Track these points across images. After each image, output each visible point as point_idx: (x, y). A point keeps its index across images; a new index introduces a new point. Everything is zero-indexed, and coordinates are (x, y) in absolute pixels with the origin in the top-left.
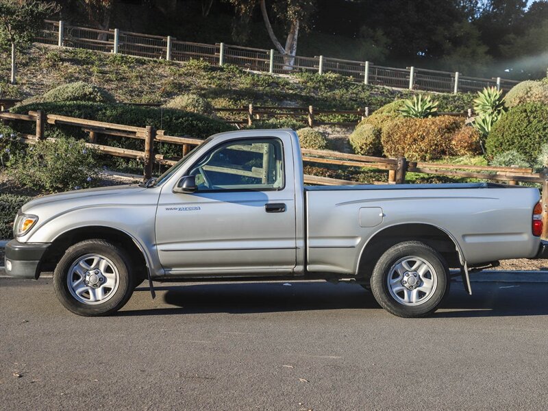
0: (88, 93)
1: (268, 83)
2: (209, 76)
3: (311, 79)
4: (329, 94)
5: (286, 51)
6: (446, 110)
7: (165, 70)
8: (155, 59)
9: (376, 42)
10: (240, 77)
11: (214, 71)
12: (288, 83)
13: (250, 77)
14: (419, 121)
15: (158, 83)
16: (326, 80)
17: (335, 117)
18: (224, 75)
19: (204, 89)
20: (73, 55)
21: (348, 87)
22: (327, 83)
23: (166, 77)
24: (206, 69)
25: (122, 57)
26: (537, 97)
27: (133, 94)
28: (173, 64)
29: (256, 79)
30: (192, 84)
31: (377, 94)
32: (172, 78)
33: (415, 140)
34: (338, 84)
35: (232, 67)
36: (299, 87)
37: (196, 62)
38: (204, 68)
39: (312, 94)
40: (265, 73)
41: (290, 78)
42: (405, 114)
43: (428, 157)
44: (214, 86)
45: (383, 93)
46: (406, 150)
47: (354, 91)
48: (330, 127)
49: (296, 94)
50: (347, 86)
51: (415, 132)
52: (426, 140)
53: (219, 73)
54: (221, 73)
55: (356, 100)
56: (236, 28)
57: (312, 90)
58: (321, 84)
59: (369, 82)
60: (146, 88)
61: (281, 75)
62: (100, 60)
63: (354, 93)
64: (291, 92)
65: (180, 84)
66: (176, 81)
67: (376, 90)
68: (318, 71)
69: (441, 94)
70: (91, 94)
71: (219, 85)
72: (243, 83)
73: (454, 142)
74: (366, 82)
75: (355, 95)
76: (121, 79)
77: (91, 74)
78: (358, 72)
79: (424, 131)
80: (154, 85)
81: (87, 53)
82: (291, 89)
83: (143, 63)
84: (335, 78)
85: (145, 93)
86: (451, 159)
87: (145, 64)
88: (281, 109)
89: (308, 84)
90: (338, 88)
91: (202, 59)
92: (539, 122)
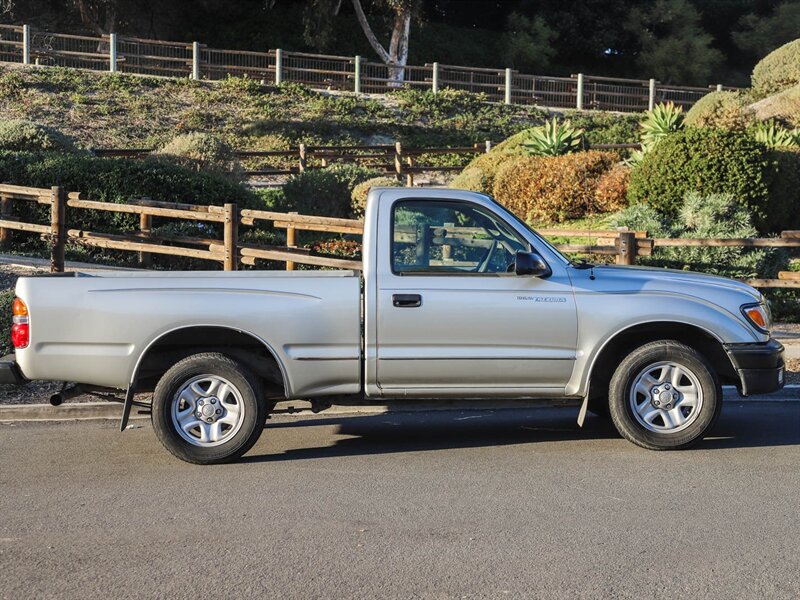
0: (29, 137)
1: (350, 108)
2: (257, 101)
3: (418, 100)
4: (445, 122)
5: (390, 57)
6: (630, 140)
7: (189, 94)
8: (173, 78)
9: (534, 36)
10: (307, 101)
11: (265, 93)
12: (380, 108)
13: (321, 101)
14: (549, 161)
15: (175, 115)
16: (442, 101)
17: (450, 159)
18: (280, 99)
19: (248, 122)
20: (44, 77)
21: (477, 110)
22: (444, 105)
23: (188, 105)
24: (252, 90)
25: (122, 78)
26: (731, 116)
27: (133, 134)
28: (201, 85)
29: (330, 102)
30: (228, 115)
31: (523, 119)
32: (198, 108)
33: (542, 190)
34: (461, 105)
35: (293, 86)
36: (398, 114)
37: (236, 80)
38: (249, 90)
39: (419, 124)
40: (346, 92)
41: (386, 99)
42: (532, 150)
43: (561, 216)
44: (263, 117)
45: (533, 116)
46: (529, 206)
47: (487, 116)
48: (443, 174)
49: (392, 124)
50: (475, 108)
51: (541, 178)
52: (558, 191)
53: (273, 96)
54: (276, 96)
55: (488, 130)
56: (310, 24)
57: (419, 117)
58: (434, 107)
59: (512, 100)
60: (154, 124)
61: (373, 96)
62: (87, 83)
63: (485, 119)
64: (385, 121)
65: (209, 116)
66: (203, 112)
67: (522, 112)
68: (431, 86)
69: (626, 115)
70: (33, 137)
71: (272, 115)
72: (310, 109)
73: (598, 192)
74: (507, 101)
75: (487, 122)
76: (117, 112)
77: (69, 106)
78: (495, 85)
79: (555, 176)
80: (167, 120)
81: (66, 73)
82: (386, 117)
83: (155, 86)
84: (457, 96)
85: (152, 132)
86: (596, 217)
87: (158, 86)
88: (366, 149)
89: (414, 108)
90: (460, 114)
91: (245, 75)
92: (702, 157)
